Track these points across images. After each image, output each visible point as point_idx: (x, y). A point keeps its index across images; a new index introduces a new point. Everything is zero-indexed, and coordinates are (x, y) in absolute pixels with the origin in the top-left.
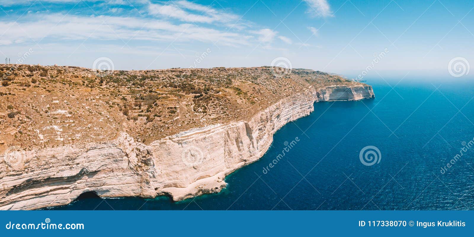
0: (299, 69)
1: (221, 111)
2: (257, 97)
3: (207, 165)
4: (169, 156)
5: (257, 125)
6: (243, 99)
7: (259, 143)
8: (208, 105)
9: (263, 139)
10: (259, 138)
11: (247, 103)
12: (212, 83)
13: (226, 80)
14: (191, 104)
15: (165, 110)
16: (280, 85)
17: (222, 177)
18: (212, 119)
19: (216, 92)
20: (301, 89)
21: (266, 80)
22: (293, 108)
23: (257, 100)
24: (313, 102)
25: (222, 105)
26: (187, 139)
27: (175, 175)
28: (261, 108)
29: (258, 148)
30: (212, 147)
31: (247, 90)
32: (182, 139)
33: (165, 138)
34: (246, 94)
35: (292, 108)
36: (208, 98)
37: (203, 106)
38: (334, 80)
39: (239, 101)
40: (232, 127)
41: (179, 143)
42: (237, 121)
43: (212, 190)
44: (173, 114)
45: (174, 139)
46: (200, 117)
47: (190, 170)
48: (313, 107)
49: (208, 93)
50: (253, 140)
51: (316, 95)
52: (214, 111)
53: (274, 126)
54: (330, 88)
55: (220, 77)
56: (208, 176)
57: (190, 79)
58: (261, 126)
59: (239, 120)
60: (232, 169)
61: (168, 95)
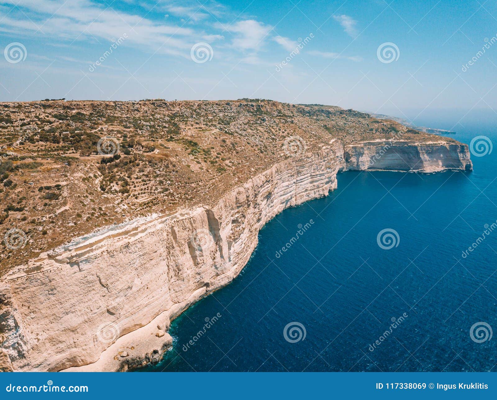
0: (312, 105)
1: (159, 187)
2: (230, 158)
3: (135, 301)
4: (51, 296)
5: (230, 213)
6: (203, 164)
7: (232, 248)
8: (132, 176)
9: (240, 241)
10: (233, 237)
11: (210, 171)
12: (140, 132)
13: (167, 126)
14: (95, 176)
15: (32, 194)
16: (273, 137)
17: (165, 324)
18: (140, 205)
19: (148, 150)
20: (314, 146)
21: (246, 126)
22: (297, 181)
23: (230, 164)
24: (337, 171)
25: (160, 174)
26: (88, 252)
27: (69, 339)
28: (237, 179)
29: (229, 258)
30: (142, 262)
31: (210, 146)
32: (78, 252)
33: (39, 258)
34: (207, 152)
35: (295, 180)
36: (130, 162)
37: (121, 179)
38: (383, 129)
39: (195, 167)
40: (181, 218)
41: (72, 264)
42: (191, 206)
43: (146, 358)
44: (53, 202)
45: (61, 255)
46: (117, 202)
47: (102, 318)
48: (336, 180)
49: (130, 152)
50: (221, 244)
51: (343, 157)
52: (143, 187)
53: (260, 214)
54: (373, 144)
55: (155, 119)
56: (137, 325)
57: (89, 124)
58: (237, 215)
59: (195, 204)
60: (183, 304)
61: (39, 160)
